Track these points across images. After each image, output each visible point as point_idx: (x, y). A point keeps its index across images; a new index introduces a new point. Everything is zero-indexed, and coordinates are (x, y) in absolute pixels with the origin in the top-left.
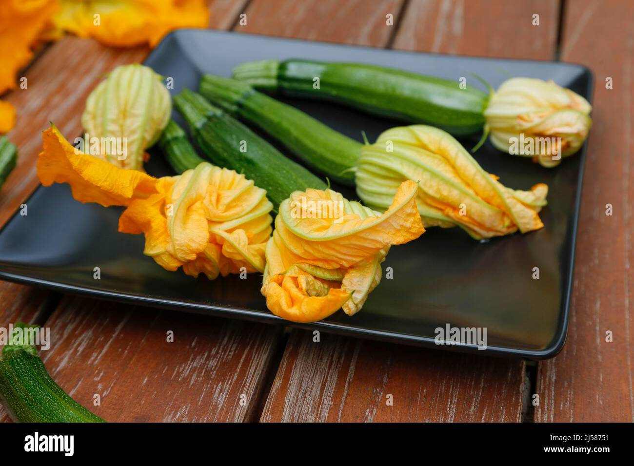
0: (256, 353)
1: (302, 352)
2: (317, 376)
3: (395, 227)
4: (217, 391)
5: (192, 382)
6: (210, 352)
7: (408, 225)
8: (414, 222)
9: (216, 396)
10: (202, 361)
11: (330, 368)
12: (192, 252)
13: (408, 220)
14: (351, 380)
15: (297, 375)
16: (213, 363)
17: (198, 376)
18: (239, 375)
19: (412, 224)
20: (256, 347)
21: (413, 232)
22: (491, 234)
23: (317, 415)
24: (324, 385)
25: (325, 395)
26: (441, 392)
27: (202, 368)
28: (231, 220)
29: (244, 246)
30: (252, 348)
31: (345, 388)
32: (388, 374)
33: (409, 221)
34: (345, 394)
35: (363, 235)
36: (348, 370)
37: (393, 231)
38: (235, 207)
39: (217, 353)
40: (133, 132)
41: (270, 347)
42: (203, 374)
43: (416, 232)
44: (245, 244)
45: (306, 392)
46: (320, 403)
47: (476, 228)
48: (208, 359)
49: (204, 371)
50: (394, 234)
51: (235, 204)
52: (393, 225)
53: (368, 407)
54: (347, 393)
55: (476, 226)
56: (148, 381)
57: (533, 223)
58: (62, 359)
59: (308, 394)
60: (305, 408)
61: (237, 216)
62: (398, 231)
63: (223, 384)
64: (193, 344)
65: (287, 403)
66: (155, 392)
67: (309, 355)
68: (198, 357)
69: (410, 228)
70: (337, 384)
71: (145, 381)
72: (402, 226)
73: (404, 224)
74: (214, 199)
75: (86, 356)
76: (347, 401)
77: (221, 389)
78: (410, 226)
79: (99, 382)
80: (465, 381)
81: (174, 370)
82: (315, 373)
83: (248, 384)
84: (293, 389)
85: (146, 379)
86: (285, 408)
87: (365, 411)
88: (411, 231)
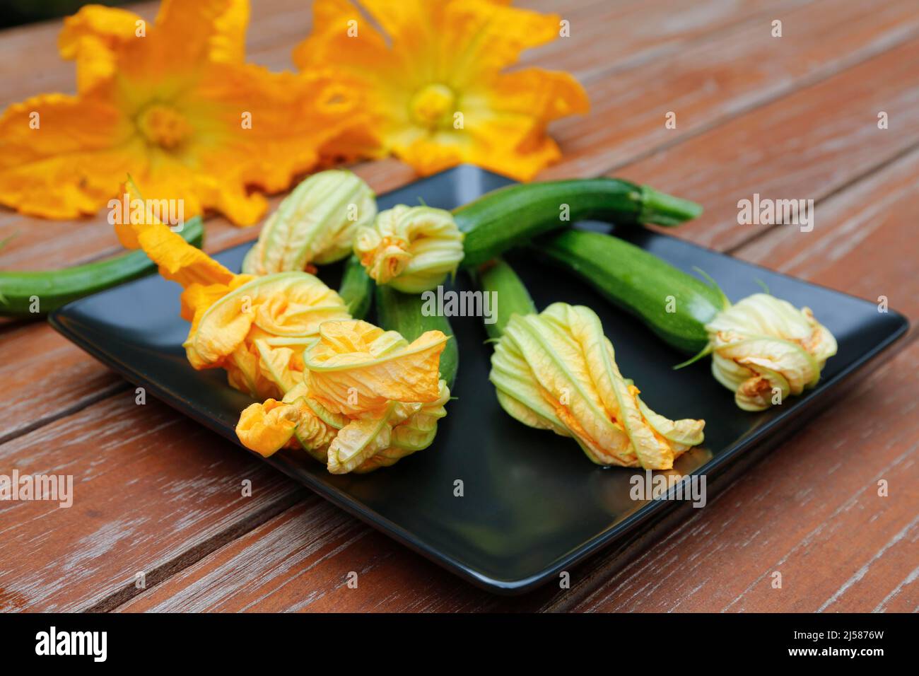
0: (263, 496)
1: (310, 512)
2: (300, 541)
3: (393, 377)
4: (190, 516)
5: (174, 499)
6: (220, 478)
7: (412, 380)
8: (422, 380)
9: (182, 520)
10: (204, 484)
11: (321, 537)
12: (214, 352)
13: (414, 375)
14: (330, 557)
15: (281, 532)
16: (213, 490)
17: (185, 497)
18: (224, 510)
19: (419, 381)
20: (269, 491)
21: (418, 392)
22: (610, 460)
23: (259, 576)
24: (298, 551)
25: (287, 561)
26: (412, 606)
27: (198, 489)
28: (287, 337)
29: (280, 367)
30: (263, 490)
31: (315, 563)
32: (375, 566)
33: (415, 377)
34: (309, 568)
35: (353, 375)
36: (337, 546)
37: (390, 382)
38: (297, 323)
39: (226, 482)
40: (300, 238)
41: (283, 496)
42: (192, 496)
43: (422, 393)
44: (282, 365)
45: (273, 551)
46: (274, 567)
47: (590, 445)
48: (211, 485)
49: (196, 493)
50: (390, 386)
51: (297, 320)
52: (389, 374)
53: (319, 589)
54: (312, 568)
55: (590, 441)
56: (137, 483)
57: (660, 460)
58: (82, 436)
59: (272, 553)
60: (256, 564)
61: (295, 335)
62: (398, 384)
63: (200, 512)
64: (212, 466)
65: (242, 553)
66: (131, 496)
67: (314, 517)
68: (204, 479)
69: (414, 386)
70: (311, 555)
71: (132, 482)
72: (403, 379)
73: (406, 377)
74: (276, 307)
75: (107, 440)
76: (304, 576)
77: (194, 516)
78: (414, 383)
79: (92, 467)
80: (450, 606)
81: (170, 482)
82: (301, 537)
83: (223, 521)
84: (263, 542)
85: (135, 481)
86: (236, 558)
87: (312, 591)
88: (415, 389)
